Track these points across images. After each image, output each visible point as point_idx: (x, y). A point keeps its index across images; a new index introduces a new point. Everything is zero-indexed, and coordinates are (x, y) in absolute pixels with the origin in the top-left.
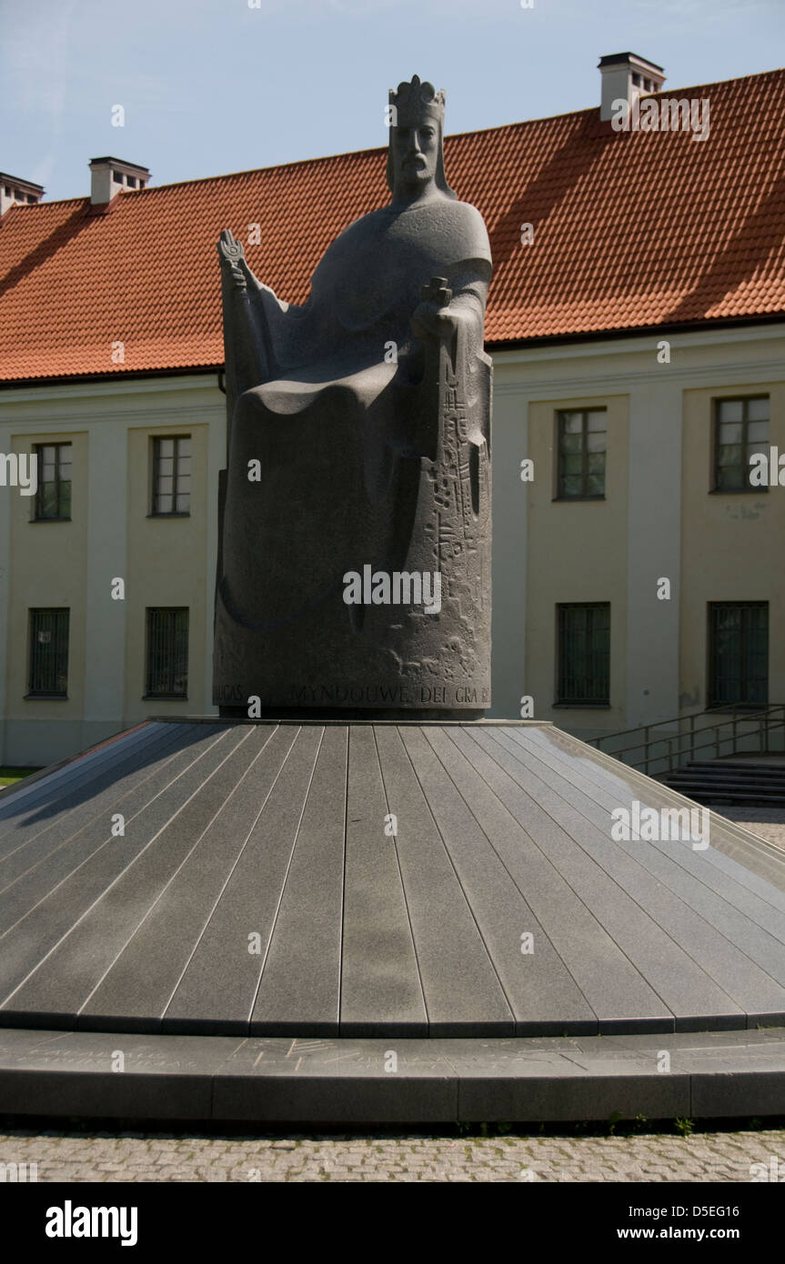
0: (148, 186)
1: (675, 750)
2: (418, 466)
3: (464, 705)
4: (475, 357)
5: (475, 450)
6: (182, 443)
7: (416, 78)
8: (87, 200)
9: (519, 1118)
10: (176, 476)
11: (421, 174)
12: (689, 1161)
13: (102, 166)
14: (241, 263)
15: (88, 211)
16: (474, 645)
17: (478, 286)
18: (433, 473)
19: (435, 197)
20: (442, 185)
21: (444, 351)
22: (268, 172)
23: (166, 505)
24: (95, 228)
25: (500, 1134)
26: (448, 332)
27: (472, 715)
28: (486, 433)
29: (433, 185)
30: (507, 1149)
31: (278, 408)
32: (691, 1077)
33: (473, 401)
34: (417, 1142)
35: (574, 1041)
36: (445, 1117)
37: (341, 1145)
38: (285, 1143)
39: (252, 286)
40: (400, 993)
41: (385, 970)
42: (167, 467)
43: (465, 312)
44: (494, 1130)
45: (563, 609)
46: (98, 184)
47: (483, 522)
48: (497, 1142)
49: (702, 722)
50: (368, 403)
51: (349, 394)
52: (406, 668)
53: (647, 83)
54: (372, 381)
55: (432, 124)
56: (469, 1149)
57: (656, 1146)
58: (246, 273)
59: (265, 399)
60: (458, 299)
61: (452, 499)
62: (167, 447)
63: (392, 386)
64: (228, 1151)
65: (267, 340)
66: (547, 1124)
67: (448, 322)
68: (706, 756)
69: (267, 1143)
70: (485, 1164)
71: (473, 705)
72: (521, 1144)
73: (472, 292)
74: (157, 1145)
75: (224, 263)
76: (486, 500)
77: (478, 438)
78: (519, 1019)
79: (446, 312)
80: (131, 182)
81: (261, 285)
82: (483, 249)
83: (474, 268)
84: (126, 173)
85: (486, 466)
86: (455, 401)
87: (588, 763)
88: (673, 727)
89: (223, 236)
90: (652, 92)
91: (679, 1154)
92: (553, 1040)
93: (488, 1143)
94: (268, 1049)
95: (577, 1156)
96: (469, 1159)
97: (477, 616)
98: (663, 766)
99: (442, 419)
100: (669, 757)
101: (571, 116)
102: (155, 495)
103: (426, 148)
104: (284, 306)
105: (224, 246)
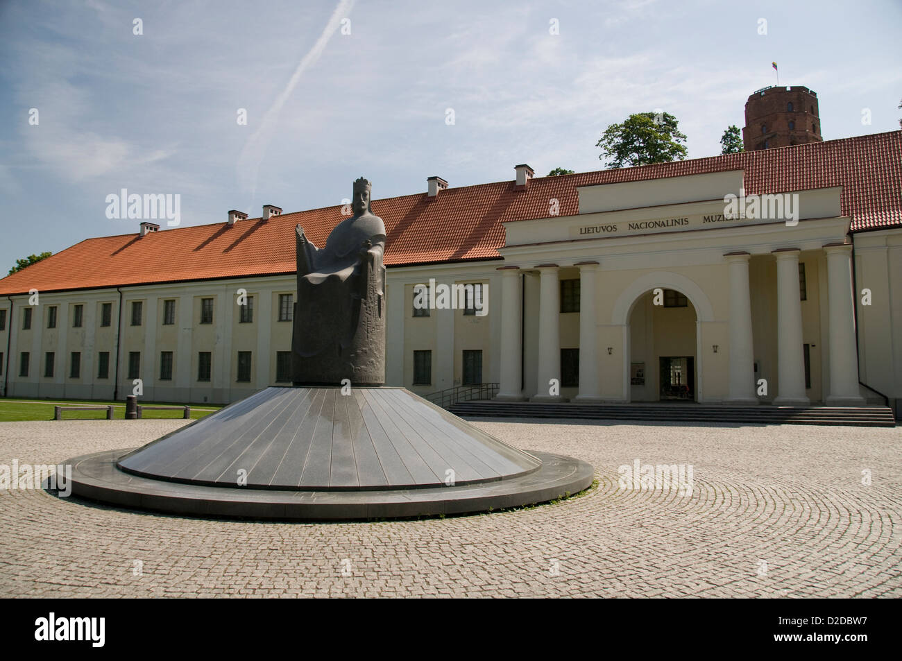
0: (281, 214)
1: (452, 398)
2: (360, 302)
3: (376, 382)
4: (380, 265)
5: (379, 296)
6: (290, 297)
7: (362, 178)
8: (262, 218)
9: (388, 516)
10: (287, 308)
11: (363, 207)
12: (443, 527)
13: (267, 208)
14: (303, 235)
15: (262, 222)
16: (378, 362)
17: (382, 243)
18: (365, 304)
19: (367, 215)
20: (370, 211)
21: (369, 264)
22: (321, 210)
23: (284, 317)
24: (264, 227)
25: (382, 521)
26: (371, 258)
27: (378, 385)
28: (384, 291)
29: (367, 211)
30: (384, 526)
31: (314, 282)
32: (445, 501)
33: (379, 280)
34: (354, 524)
35: (408, 491)
36: (363, 516)
37: (328, 525)
38: (310, 525)
39: (306, 242)
40: (350, 477)
41: (346, 469)
42: (285, 305)
43: (377, 251)
44: (380, 520)
45: (416, 353)
46: (265, 213)
47: (382, 321)
48: (381, 524)
49: (460, 389)
50: (344, 280)
51: (337, 278)
52: (355, 370)
53: (442, 186)
54: (346, 273)
55: (367, 192)
56: (371, 526)
57: (433, 523)
58: (305, 238)
59: (309, 279)
60: (375, 247)
61: (371, 313)
62: (285, 298)
63: (352, 275)
64: (290, 527)
65: (311, 261)
66: (398, 518)
67: (371, 254)
68: (462, 401)
69: (304, 525)
70: (376, 531)
71: (378, 382)
72: (388, 524)
73: (380, 245)
74: (267, 525)
75: (297, 235)
76: (383, 314)
77: (381, 293)
78: (390, 484)
79: (370, 251)
80: (276, 213)
81: (309, 242)
82: (383, 231)
83: (380, 237)
84: (274, 210)
85: (383, 302)
86: (373, 280)
87: (420, 403)
88: (451, 391)
89: (297, 226)
90: (444, 188)
91: (440, 525)
92: (401, 491)
93: (377, 524)
94: (305, 495)
95: (406, 527)
96: (371, 529)
97: (380, 352)
98: (448, 404)
99: (368, 287)
100: (450, 401)
101: (419, 195)
102: (281, 314)
103: (365, 199)
104: (317, 249)
105: (297, 229)
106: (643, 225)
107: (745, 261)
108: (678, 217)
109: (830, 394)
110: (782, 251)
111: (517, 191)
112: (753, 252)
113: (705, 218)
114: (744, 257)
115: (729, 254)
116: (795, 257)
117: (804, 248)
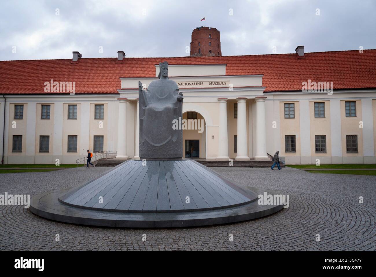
45: (69, 136)
59: (153, 108)
90: (81, 58)
106: (184, 84)
107: (226, 102)
108: (199, 81)
109: (256, 155)
110: (240, 99)
111: (118, 63)
112: (229, 98)
113: (210, 83)
114: (225, 100)
115: (220, 99)
116: (245, 101)
117: (249, 98)
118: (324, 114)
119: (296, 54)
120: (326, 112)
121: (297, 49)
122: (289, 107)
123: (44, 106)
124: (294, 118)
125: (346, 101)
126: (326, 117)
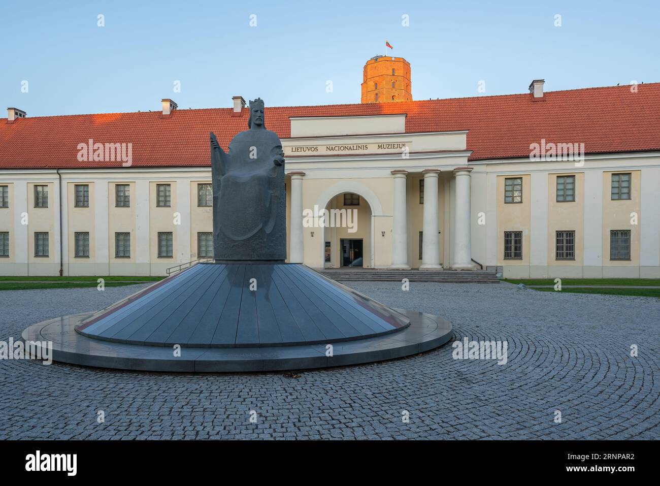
15: (7, 122)
45: (160, 233)
53: (174, 107)
84: (19, 113)
102: (37, 201)
106: (337, 148)
107: (405, 176)
108: (361, 144)
109: (454, 264)
110: (427, 171)
111: (234, 116)
112: (410, 170)
113: (379, 146)
114: (404, 174)
115: (394, 173)
116: (437, 175)
117: (442, 169)
118: (573, 195)
119: (530, 94)
120: (576, 193)
121: (532, 86)
122: (513, 184)
123: (119, 187)
124: (521, 202)
125: (613, 173)
126: (576, 200)
